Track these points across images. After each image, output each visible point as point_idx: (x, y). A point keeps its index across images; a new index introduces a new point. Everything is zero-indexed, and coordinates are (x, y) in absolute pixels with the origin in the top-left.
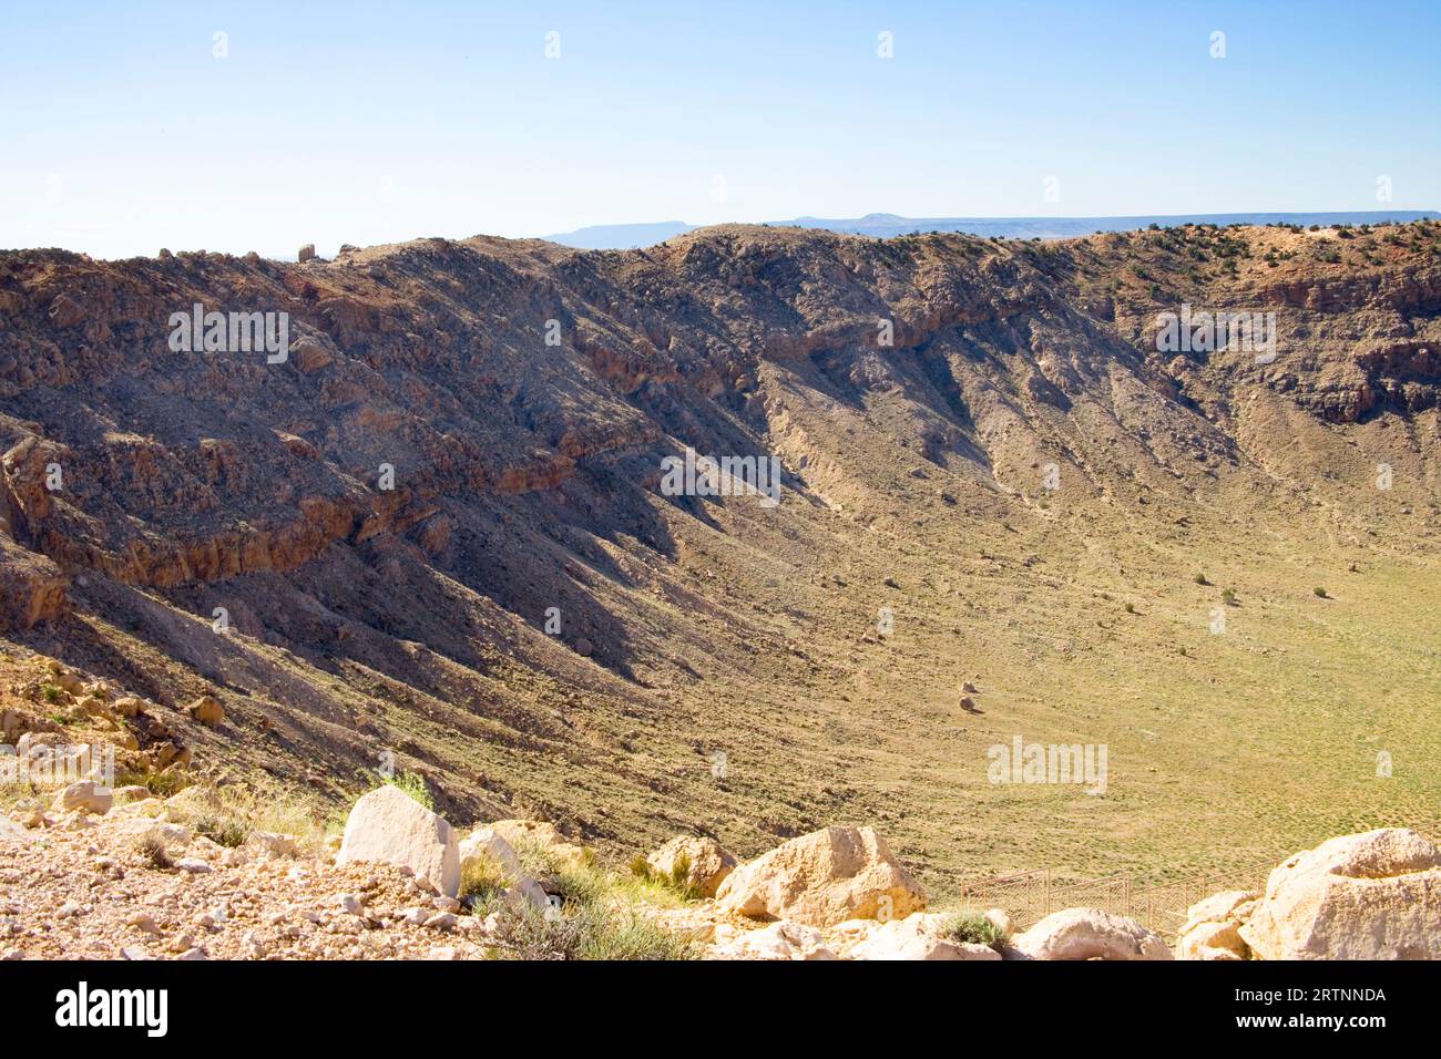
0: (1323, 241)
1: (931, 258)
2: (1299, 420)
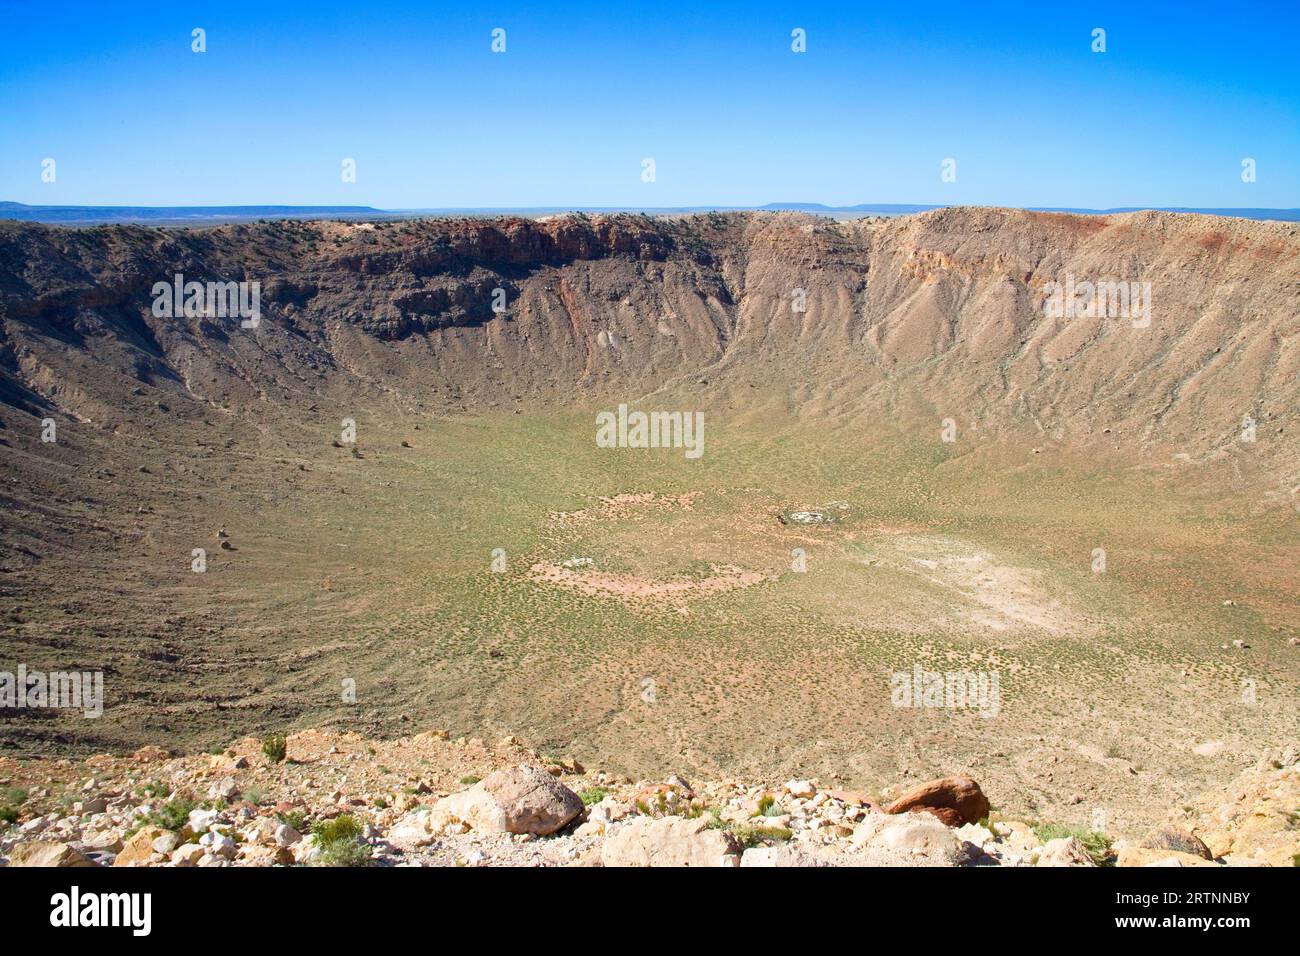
1: (119, 243)
2: (367, 340)
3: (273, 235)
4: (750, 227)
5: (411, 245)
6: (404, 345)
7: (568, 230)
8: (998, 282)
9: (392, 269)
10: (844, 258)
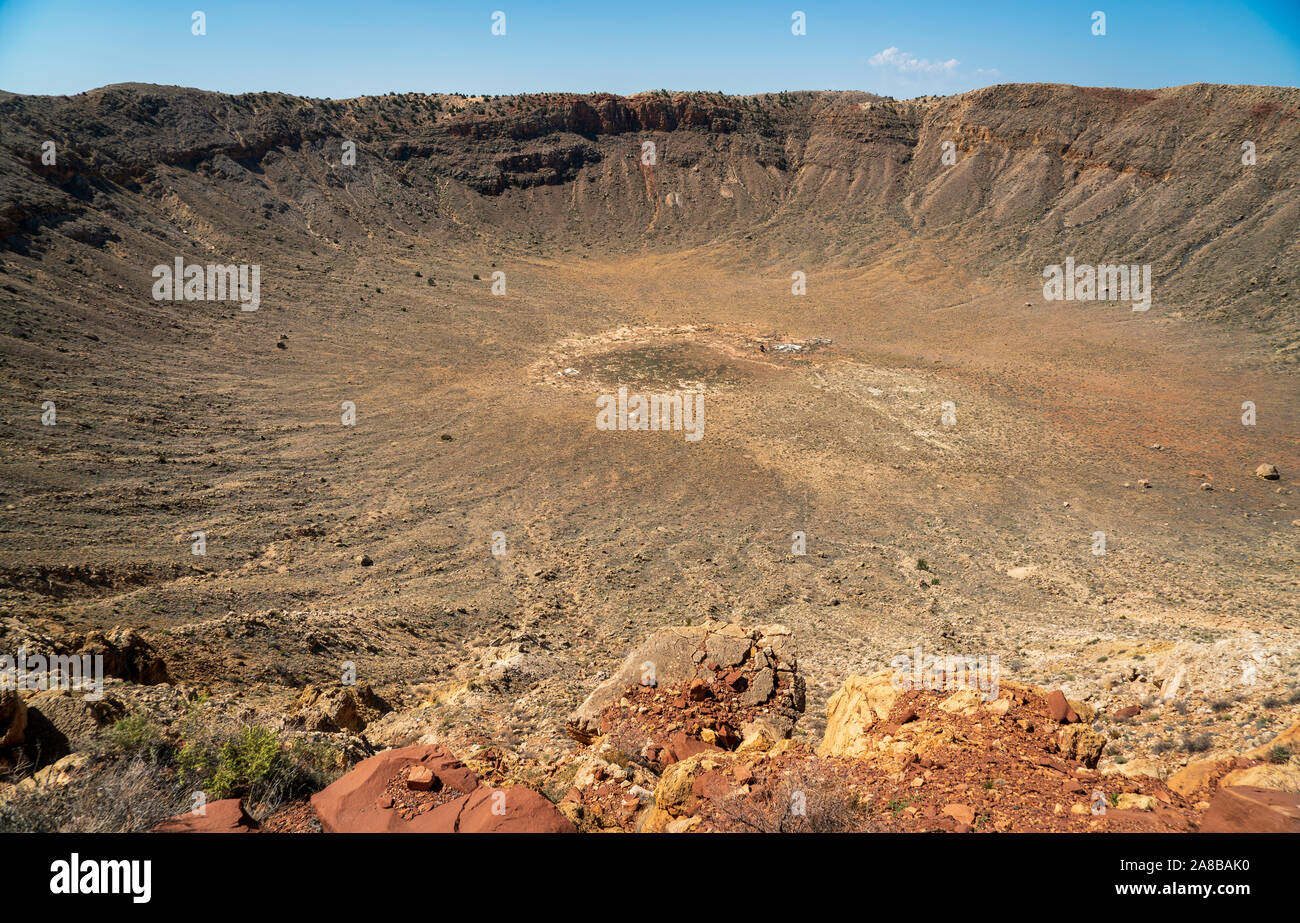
0: (477, 103)
1: (263, 107)
2: (470, 194)
3: (400, 105)
4: (816, 105)
5: (512, 114)
6: (501, 200)
7: (650, 105)
8: (1035, 155)
9: (496, 135)
10: (895, 133)
